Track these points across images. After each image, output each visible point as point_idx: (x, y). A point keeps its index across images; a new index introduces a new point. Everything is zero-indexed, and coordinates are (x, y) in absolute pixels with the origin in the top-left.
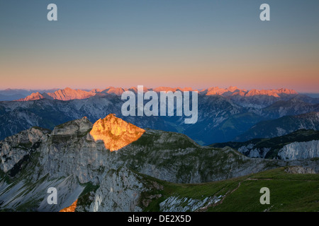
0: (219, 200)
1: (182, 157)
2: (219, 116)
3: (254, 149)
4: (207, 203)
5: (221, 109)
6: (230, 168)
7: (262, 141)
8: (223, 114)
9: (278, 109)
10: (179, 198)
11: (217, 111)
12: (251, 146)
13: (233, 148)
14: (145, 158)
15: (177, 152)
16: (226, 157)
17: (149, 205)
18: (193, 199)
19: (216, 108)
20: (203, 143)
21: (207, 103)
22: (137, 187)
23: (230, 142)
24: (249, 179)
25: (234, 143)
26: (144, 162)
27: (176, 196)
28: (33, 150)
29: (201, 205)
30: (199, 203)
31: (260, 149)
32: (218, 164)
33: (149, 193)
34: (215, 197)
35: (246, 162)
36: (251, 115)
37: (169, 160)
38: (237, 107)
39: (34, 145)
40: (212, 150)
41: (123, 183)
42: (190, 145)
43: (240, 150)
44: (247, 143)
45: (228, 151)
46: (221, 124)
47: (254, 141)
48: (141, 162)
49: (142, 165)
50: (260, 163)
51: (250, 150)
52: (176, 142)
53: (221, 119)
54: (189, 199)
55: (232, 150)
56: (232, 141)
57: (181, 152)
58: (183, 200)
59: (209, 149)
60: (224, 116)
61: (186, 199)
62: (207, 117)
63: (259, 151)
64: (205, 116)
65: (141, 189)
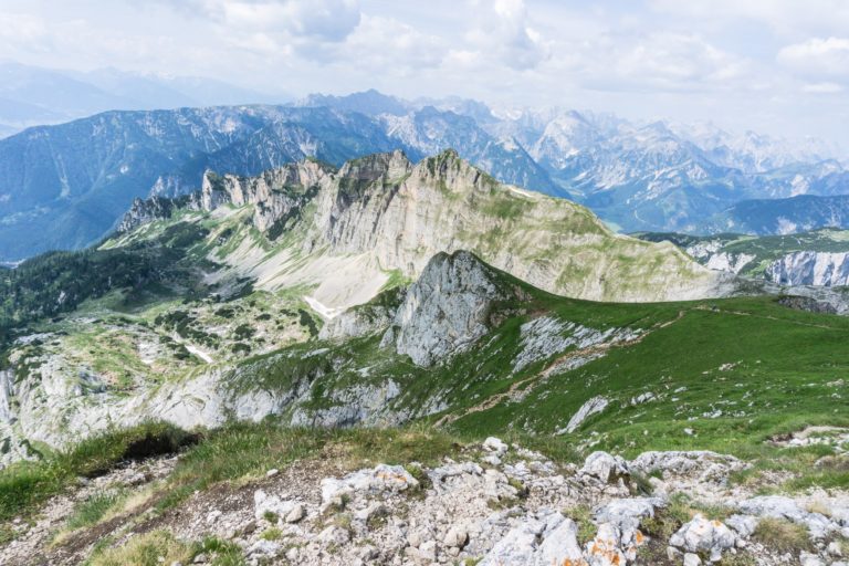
0: (635, 336)
1: (573, 250)
2: (663, 178)
3: (719, 252)
4: (610, 338)
5: (669, 164)
6: (664, 283)
7: (741, 239)
8: (671, 175)
9: (792, 178)
10: (559, 322)
11: (659, 168)
12: (714, 246)
13: (679, 245)
14: (501, 241)
15: (565, 238)
16: (659, 260)
17: (500, 326)
18: (586, 326)
19: (659, 161)
20: (619, 228)
21: (643, 149)
22: (485, 290)
23: (675, 234)
24: (701, 308)
25: (682, 237)
26: (499, 249)
27: (555, 317)
28: (307, 200)
29: (599, 340)
30: (595, 335)
31: (733, 256)
32: (641, 271)
33: (505, 305)
34: (628, 330)
35: (697, 276)
37: (547, 251)
38: (704, 164)
39: (308, 191)
40: (634, 243)
41: (460, 279)
42: (593, 229)
43: (690, 251)
44: (709, 239)
45: (667, 250)
46: (662, 196)
47: (725, 237)
49: (495, 253)
51: (711, 254)
52: (566, 219)
53: (666, 186)
54: (577, 326)
55: (675, 248)
56: (679, 233)
57: (574, 241)
58: (566, 326)
59: (629, 242)
60: (672, 181)
61: (572, 325)
62: (636, 178)
63: (730, 258)
64: (632, 175)
65: (491, 294)
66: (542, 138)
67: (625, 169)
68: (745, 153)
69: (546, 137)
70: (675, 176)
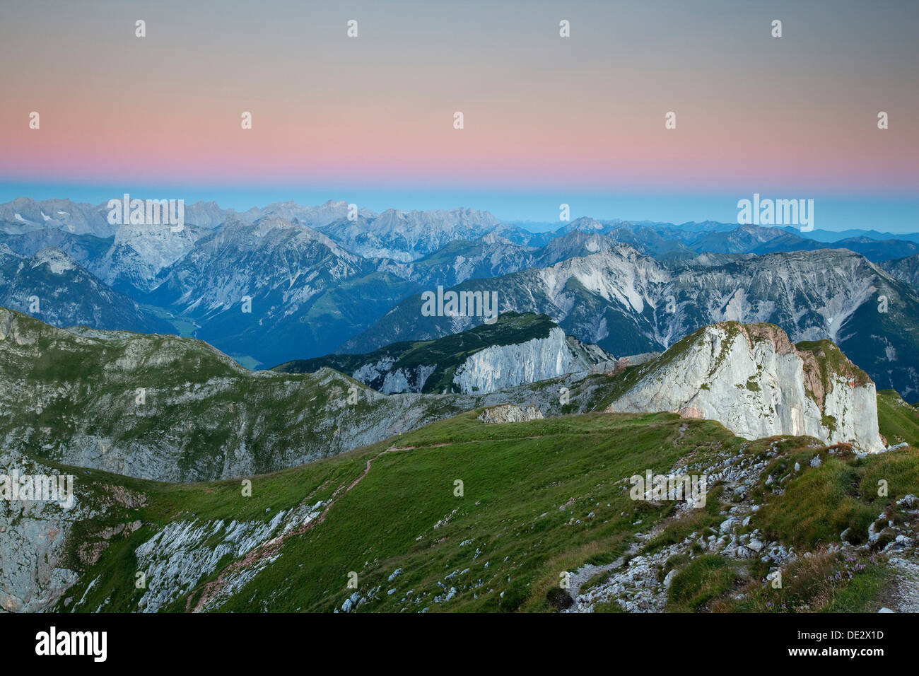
0: (315, 515)
1: (197, 408)
2: (300, 283)
3: (393, 370)
4: (280, 527)
5: (304, 263)
6: (335, 427)
7: (415, 347)
8: (311, 277)
9: (453, 262)
10: (198, 525)
11: (292, 271)
12: (385, 364)
13: (341, 371)
14: (74, 418)
15: (180, 393)
16: (322, 397)
17: (100, 560)
18: (241, 521)
19: (291, 261)
20: (257, 363)
21: (265, 247)
22: (59, 508)
23: (332, 357)
24: (393, 449)
25: (342, 358)
26: (72, 431)
27: (189, 520)
29: (267, 533)
30: (258, 530)
31: (411, 370)
32: (301, 417)
33: (99, 524)
34: (304, 507)
35: (375, 407)
36: (386, 278)
37: (155, 418)
38: (348, 257)
40: (282, 380)
42: (220, 370)
43: (358, 375)
44: (375, 357)
45: (328, 380)
46: (305, 307)
47: (393, 350)
48: (63, 433)
49: (66, 442)
50: (413, 406)
51: (384, 373)
52: (175, 364)
53: (306, 293)
54: (227, 523)
55: (339, 376)
56: (337, 353)
57: (192, 394)
58: (211, 528)
59: (274, 379)
60: (312, 285)
61: (219, 524)
62: (265, 288)
63: (408, 375)
64: (259, 285)
65: (72, 512)
66: (113, 249)
67: (246, 278)
68: (393, 237)
69: (119, 247)
70: (315, 279)
